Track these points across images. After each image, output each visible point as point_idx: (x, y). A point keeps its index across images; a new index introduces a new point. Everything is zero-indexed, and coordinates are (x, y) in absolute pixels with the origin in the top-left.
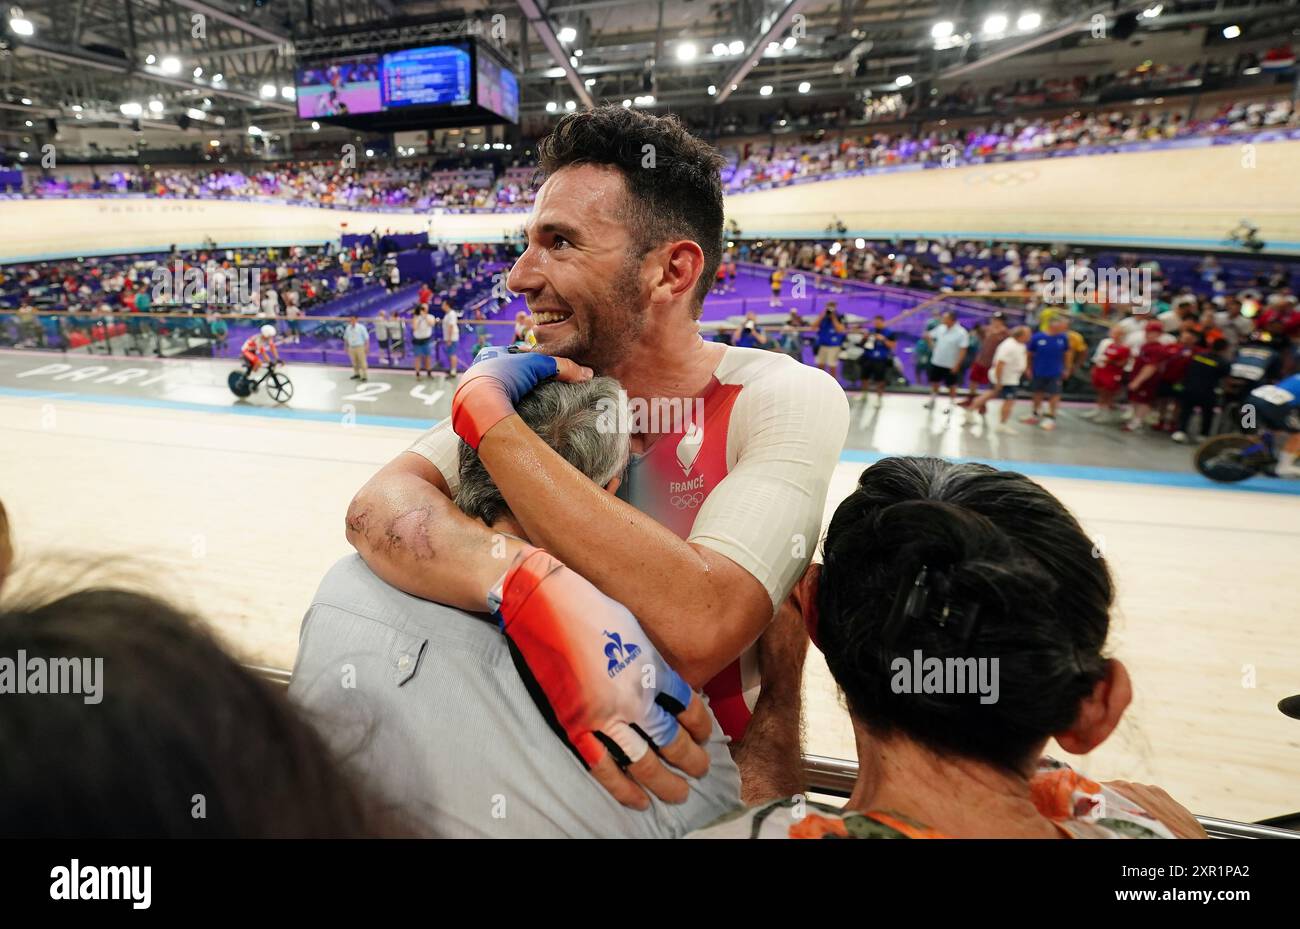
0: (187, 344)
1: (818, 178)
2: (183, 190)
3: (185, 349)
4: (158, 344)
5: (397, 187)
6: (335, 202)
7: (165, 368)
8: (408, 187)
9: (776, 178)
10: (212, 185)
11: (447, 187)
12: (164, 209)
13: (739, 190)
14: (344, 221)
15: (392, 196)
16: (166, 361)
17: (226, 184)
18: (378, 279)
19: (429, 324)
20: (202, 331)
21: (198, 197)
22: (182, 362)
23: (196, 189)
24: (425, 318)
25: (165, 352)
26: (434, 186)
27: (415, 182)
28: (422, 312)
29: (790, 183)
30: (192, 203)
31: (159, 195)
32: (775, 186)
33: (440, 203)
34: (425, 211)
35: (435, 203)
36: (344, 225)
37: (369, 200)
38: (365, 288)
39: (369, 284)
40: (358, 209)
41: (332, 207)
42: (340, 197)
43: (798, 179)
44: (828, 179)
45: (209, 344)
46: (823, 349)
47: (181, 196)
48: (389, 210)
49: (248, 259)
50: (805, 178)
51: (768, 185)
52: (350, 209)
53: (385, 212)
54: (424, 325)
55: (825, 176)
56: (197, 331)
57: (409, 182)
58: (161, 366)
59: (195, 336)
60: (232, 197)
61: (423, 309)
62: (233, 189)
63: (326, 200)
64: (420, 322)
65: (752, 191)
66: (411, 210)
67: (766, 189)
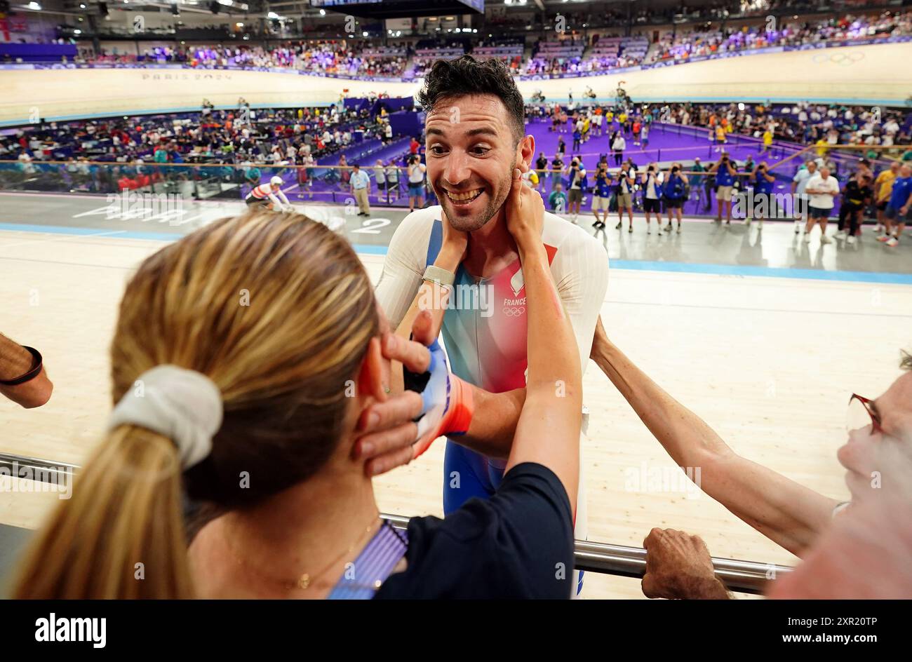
0: (220, 188)
1: (708, 58)
2: (214, 62)
3: (218, 192)
4: (196, 189)
5: (389, 61)
6: (338, 73)
7: (202, 209)
8: (397, 62)
9: (677, 57)
10: (238, 59)
11: (427, 61)
12: (198, 77)
13: (650, 65)
14: (346, 88)
15: (383, 69)
16: (202, 203)
17: (248, 57)
18: (375, 133)
19: (421, 171)
20: (231, 177)
21: (226, 68)
22: (215, 203)
23: (224, 62)
24: (418, 166)
25: (201, 195)
26: (417, 61)
27: (402, 57)
28: (415, 162)
29: (688, 61)
30: (221, 72)
31: (194, 67)
32: (676, 63)
33: (422, 74)
34: (410, 80)
35: (418, 74)
36: (346, 91)
37: (365, 70)
38: (365, 141)
39: (367, 138)
40: (357, 78)
41: (336, 76)
42: (341, 69)
43: (693, 57)
44: (715, 58)
45: (239, 188)
46: (721, 188)
47: (212, 67)
48: (382, 79)
49: (268, 118)
50: (698, 57)
51: (672, 62)
52: (351, 78)
53: (378, 81)
54: (417, 171)
55: (713, 56)
56: (228, 178)
57: (397, 57)
58: (198, 207)
59: (226, 182)
60: (254, 68)
61: (417, 159)
62: (255, 62)
63: (331, 71)
64: (414, 170)
65: (660, 66)
66: (400, 80)
67: (670, 65)
